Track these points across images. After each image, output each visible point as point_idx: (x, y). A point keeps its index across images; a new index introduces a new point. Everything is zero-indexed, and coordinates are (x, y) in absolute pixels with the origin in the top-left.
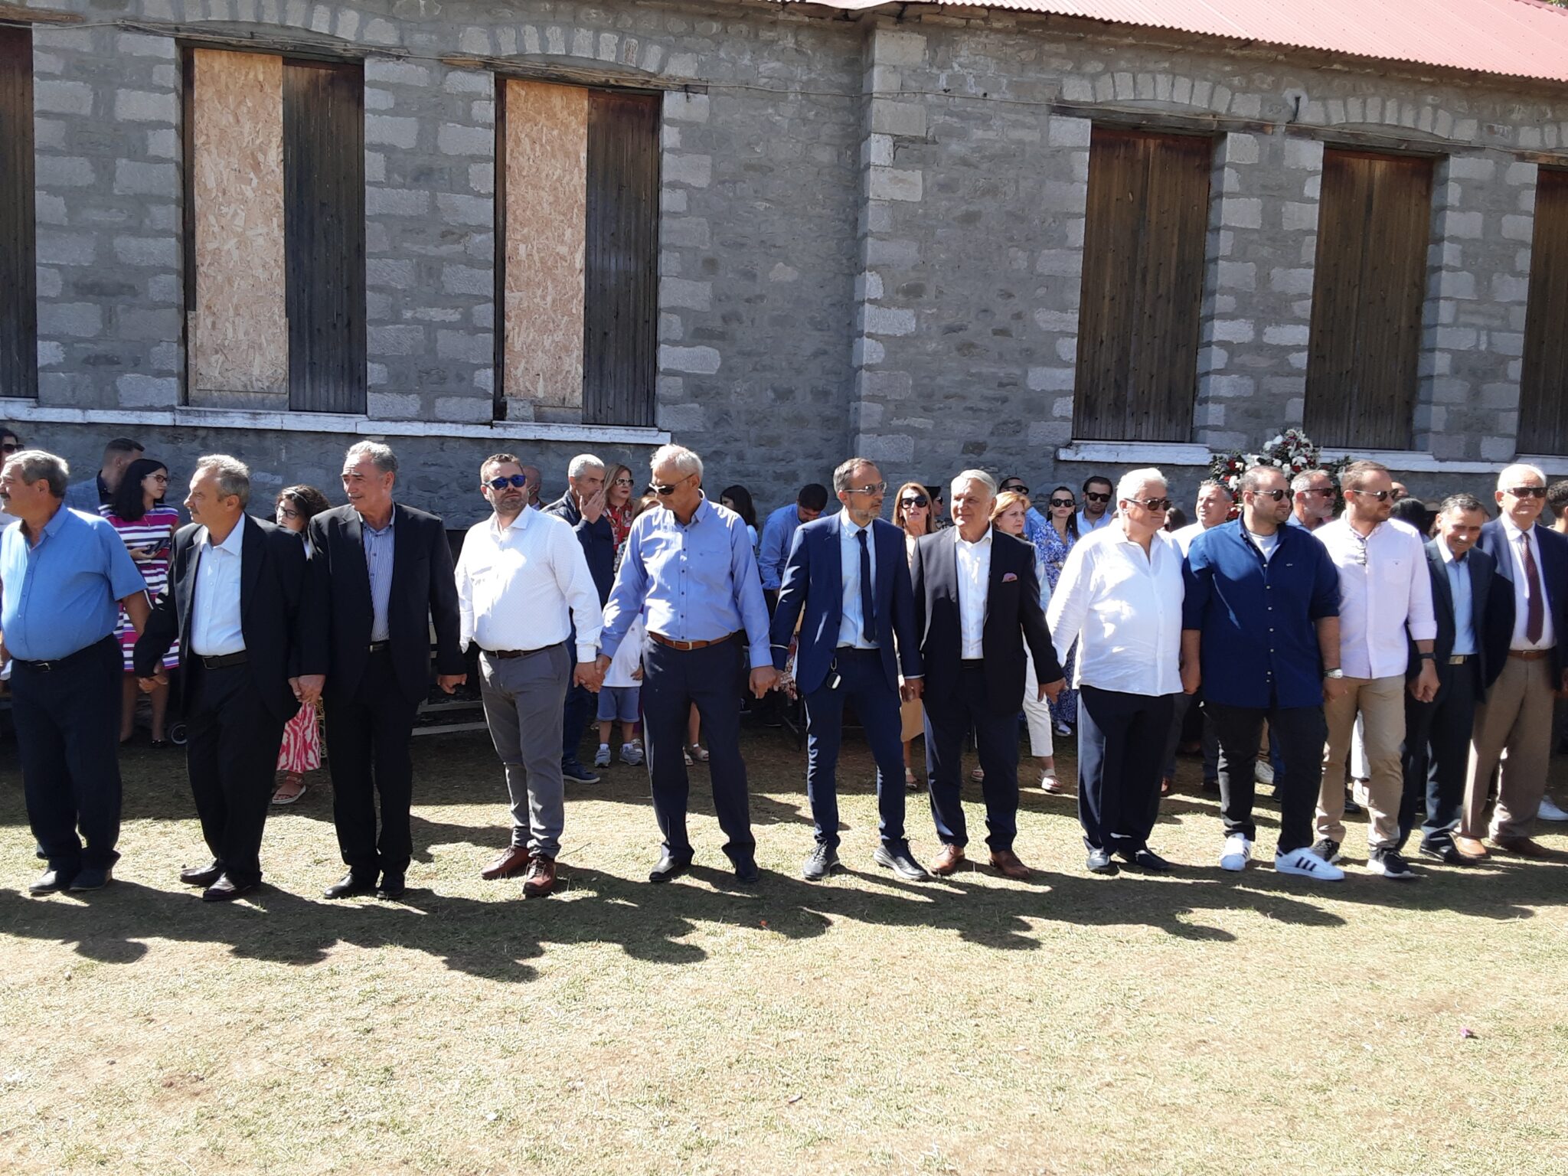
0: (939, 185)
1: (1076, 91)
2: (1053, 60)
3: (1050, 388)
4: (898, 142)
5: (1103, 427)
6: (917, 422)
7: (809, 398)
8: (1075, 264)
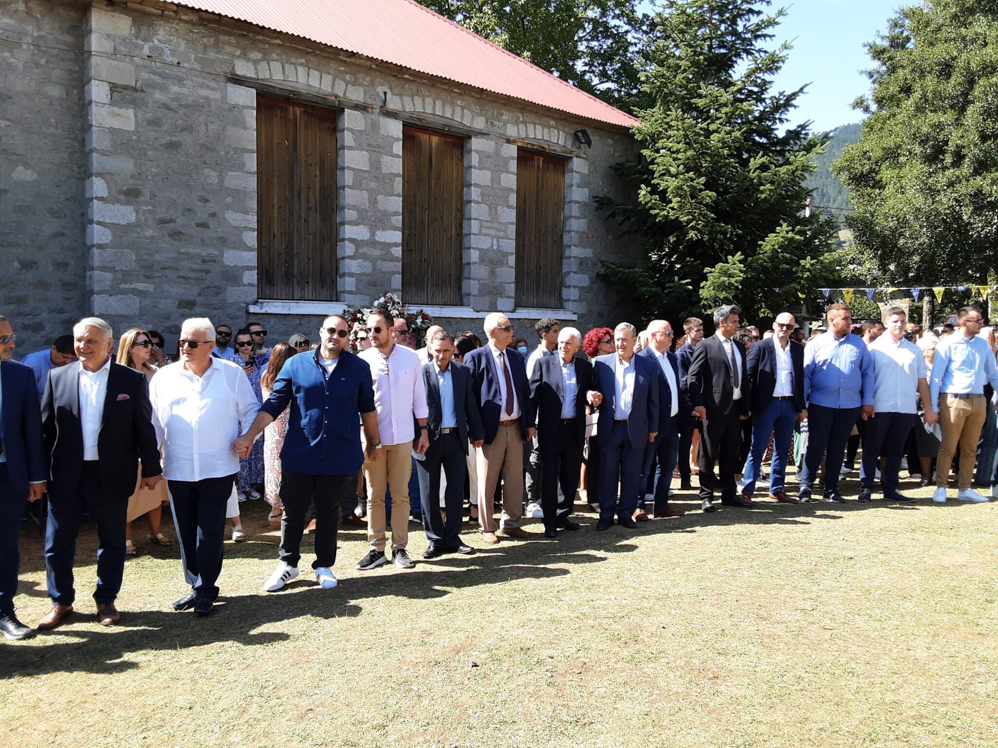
0: (148, 120)
1: (243, 69)
2: (226, 47)
3: (240, 265)
4: (114, 88)
5: (279, 291)
6: (141, 286)
7: (51, 268)
8: (252, 183)
